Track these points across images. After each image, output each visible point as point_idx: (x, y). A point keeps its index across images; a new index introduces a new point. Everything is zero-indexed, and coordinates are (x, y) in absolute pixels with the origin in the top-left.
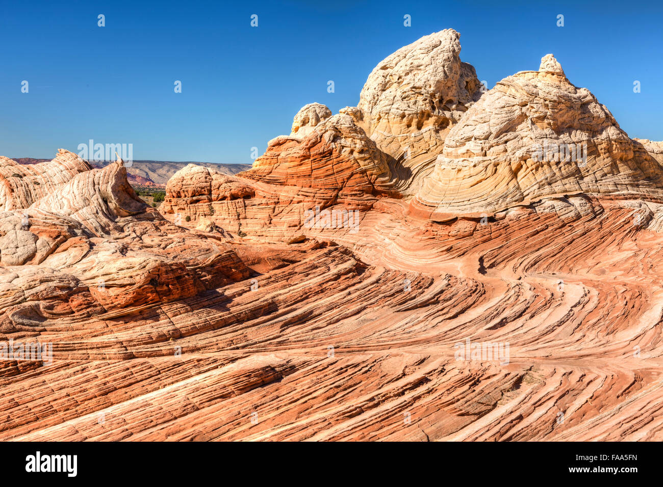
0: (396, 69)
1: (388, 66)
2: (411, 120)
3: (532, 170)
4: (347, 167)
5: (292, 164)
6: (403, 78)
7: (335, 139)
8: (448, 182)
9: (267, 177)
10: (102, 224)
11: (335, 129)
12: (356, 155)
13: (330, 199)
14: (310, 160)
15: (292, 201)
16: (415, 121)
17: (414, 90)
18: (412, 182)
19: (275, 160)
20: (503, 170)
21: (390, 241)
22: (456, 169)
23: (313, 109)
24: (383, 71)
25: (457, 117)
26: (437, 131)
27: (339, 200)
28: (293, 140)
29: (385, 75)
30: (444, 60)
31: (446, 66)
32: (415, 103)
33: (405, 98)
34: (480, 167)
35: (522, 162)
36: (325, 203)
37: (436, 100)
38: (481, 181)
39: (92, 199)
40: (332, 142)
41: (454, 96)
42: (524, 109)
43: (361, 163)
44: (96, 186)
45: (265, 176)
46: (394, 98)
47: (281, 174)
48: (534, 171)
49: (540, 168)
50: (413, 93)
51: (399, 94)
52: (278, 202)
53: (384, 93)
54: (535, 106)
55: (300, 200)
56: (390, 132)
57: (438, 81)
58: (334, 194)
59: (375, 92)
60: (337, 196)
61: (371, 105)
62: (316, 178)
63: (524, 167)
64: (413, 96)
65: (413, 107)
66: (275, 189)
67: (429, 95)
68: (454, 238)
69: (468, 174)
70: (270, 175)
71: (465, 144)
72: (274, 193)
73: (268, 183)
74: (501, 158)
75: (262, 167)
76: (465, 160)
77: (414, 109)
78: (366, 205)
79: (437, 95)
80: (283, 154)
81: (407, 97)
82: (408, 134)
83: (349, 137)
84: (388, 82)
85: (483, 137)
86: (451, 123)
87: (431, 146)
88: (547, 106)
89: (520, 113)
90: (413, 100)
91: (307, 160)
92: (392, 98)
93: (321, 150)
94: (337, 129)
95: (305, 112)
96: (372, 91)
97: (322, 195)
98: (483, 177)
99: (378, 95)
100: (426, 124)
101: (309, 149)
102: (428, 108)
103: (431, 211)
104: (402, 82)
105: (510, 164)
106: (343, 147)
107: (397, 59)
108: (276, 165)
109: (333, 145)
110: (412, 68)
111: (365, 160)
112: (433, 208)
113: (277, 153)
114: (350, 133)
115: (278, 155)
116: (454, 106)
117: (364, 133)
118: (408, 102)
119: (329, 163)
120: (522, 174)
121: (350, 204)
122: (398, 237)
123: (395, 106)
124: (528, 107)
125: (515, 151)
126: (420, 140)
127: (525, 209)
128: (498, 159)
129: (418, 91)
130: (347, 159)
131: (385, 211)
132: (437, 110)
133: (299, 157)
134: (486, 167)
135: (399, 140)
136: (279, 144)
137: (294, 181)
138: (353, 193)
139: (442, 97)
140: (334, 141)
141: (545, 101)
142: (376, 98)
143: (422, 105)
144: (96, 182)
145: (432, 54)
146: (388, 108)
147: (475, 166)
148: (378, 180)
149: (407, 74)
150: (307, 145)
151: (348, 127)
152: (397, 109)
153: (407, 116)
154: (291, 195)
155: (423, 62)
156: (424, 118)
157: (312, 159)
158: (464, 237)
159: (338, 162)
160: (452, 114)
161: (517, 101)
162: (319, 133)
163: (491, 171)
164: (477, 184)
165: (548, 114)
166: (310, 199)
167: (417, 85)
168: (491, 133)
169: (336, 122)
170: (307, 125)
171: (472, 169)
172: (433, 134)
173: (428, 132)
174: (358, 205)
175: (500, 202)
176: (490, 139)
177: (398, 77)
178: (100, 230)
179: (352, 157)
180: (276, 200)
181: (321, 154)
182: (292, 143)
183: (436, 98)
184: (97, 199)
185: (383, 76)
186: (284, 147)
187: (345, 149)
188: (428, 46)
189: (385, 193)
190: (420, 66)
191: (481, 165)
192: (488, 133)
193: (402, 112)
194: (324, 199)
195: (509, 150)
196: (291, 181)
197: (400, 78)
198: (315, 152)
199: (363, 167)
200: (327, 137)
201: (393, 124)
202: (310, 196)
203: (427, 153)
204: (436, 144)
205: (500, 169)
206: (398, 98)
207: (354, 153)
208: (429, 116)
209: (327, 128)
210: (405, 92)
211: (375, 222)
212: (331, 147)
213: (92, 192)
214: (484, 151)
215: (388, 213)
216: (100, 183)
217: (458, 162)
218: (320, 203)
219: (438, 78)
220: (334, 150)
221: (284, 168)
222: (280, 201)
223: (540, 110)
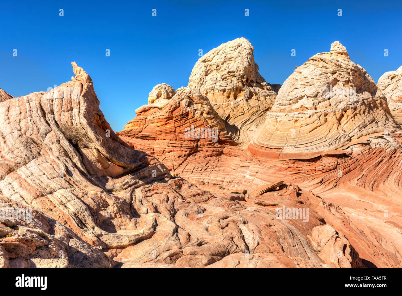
0: (214, 61)
1: (206, 60)
2: (229, 94)
3: (351, 118)
4: (200, 124)
5: (159, 124)
6: (220, 66)
7: (190, 104)
8: (287, 130)
9: (140, 135)
10: (89, 201)
11: (189, 97)
12: (205, 115)
13: (193, 148)
14: (173, 120)
15: (164, 151)
16: (232, 94)
17: (230, 73)
18: (240, 134)
19: (144, 122)
20: (332, 119)
21: (252, 178)
22: (293, 120)
23: (164, 87)
24: (204, 63)
25: (257, 91)
26: (247, 100)
27: (199, 149)
28: (155, 107)
29: (206, 66)
30: (247, 54)
31: (248, 58)
32: (232, 82)
33: (224, 79)
34: (314, 118)
35: (344, 113)
36: (190, 151)
37: (244, 80)
38: (316, 128)
39: (46, 141)
40: (187, 107)
41: (253, 78)
42: (335, 76)
43: (209, 121)
44: (49, 117)
45: (138, 134)
46: (216, 79)
47: (152, 131)
48: (353, 118)
49: (356, 116)
50: (229, 75)
51: (219, 76)
52: (153, 153)
53: (207, 77)
54: (342, 73)
55: (170, 150)
56: (216, 102)
57: (245, 67)
58: (195, 144)
59: (201, 76)
60: (197, 146)
61: (199, 85)
62: (180, 133)
63: (345, 115)
64: (229, 77)
65: (231, 84)
66: (149, 143)
67: (240, 77)
68: (321, 172)
69: (306, 123)
70: (141, 133)
71: (298, 102)
72: (149, 146)
73: (141, 139)
74: (329, 110)
75: (134, 128)
76: (300, 113)
77: (231, 86)
78: (218, 151)
79: (245, 77)
80: (150, 118)
81: (225, 78)
82: (229, 103)
83: (199, 103)
84: (209, 70)
85: (313, 96)
86: (254, 95)
87: (245, 110)
88: (349, 73)
89: (333, 78)
90: (229, 80)
91: (171, 121)
92: (215, 79)
93: (181, 113)
94: (190, 97)
95: (158, 89)
96: (198, 76)
97: (187, 145)
98: (318, 125)
99: (203, 78)
100: (239, 96)
101: (172, 112)
102: (241, 85)
103: (279, 152)
104: (219, 69)
105: (335, 115)
106: (195, 110)
107: (213, 56)
108: (145, 126)
109: (188, 109)
110: (225, 60)
111: (211, 119)
112: (280, 150)
113: (145, 117)
114: (199, 100)
115: (146, 119)
116: (255, 84)
117: (208, 100)
118: (227, 81)
119: (187, 122)
120: (344, 121)
121: (207, 151)
122: (257, 173)
123: (218, 84)
124: (337, 74)
125: (337, 104)
126: (237, 106)
127: (364, 146)
128: (327, 111)
129: (232, 74)
130: (199, 119)
131: (233, 155)
132: (246, 87)
133: (164, 119)
134: (319, 117)
135: (224, 107)
136: (145, 111)
137: (163, 136)
138: (208, 143)
139: (247, 78)
140: (189, 106)
141: (347, 70)
142: (202, 80)
143: (236, 83)
144: (46, 108)
145: (238, 50)
146: (213, 85)
147: (310, 117)
148: (221, 133)
149: (223, 64)
150: (170, 109)
151: (198, 96)
152: (220, 86)
153: (227, 91)
154: (163, 146)
155: (233, 56)
156: (238, 92)
157: (174, 119)
158: (330, 170)
159: (194, 121)
160: (254, 89)
161: (329, 70)
162: (178, 101)
163: (323, 119)
164: (314, 130)
165: (351, 79)
166: (178, 149)
167: (231, 70)
168: (318, 93)
169: (189, 92)
170: (160, 98)
171: (309, 119)
172: (245, 102)
173: (242, 101)
174: (213, 151)
175: (337, 142)
176: (318, 96)
177: (216, 66)
178: (89, 221)
179: (203, 117)
180: (152, 151)
181: (181, 115)
182: (155, 109)
183: (244, 79)
184: (58, 141)
185: (205, 66)
186: (149, 113)
187: (197, 112)
188: (235, 46)
189: (227, 142)
190: (231, 58)
191: (315, 115)
192: (316, 93)
193: (223, 88)
194: (189, 148)
195: (333, 104)
196: (160, 137)
197: (218, 66)
198: (177, 115)
199: (211, 124)
200: (184, 103)
201: (218, 96)
202: (178, 147)
203: (243, 114)
204: (248, 109)
205: (329, 118)
206: (219, 79)
207: (203, 114)
208: (241, 90)
209: (183, 97)
210: (224, 75)
211: (227, 163)
212: (187, 110)
213: (43, 127)
214: (315, 106)
215: (236, 156)
216: (56, 109)
217: (295, 115)
218: (186, 152)
219: (245, 65)
220: (190, 112)
221: (153, 127)
222: (154, 151)
223: (346, 76)
